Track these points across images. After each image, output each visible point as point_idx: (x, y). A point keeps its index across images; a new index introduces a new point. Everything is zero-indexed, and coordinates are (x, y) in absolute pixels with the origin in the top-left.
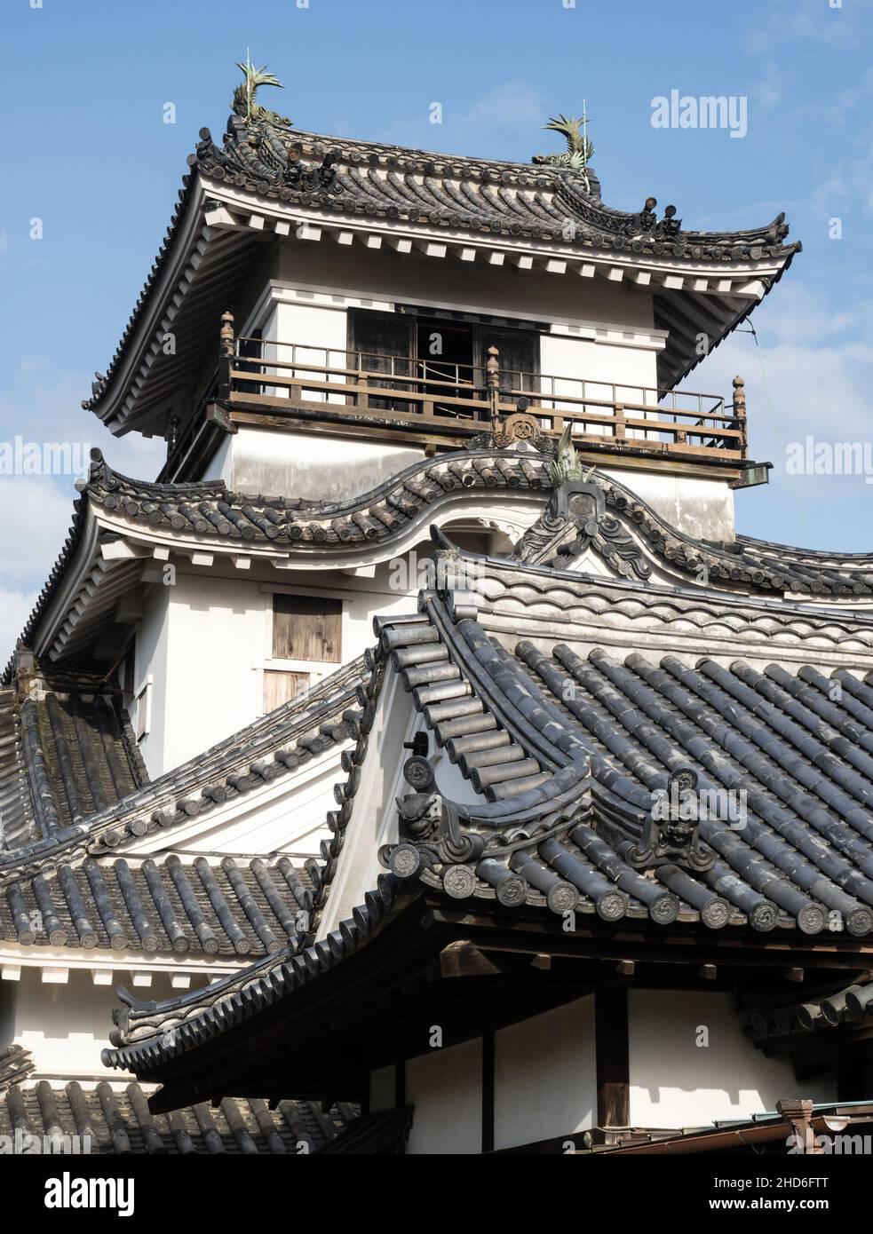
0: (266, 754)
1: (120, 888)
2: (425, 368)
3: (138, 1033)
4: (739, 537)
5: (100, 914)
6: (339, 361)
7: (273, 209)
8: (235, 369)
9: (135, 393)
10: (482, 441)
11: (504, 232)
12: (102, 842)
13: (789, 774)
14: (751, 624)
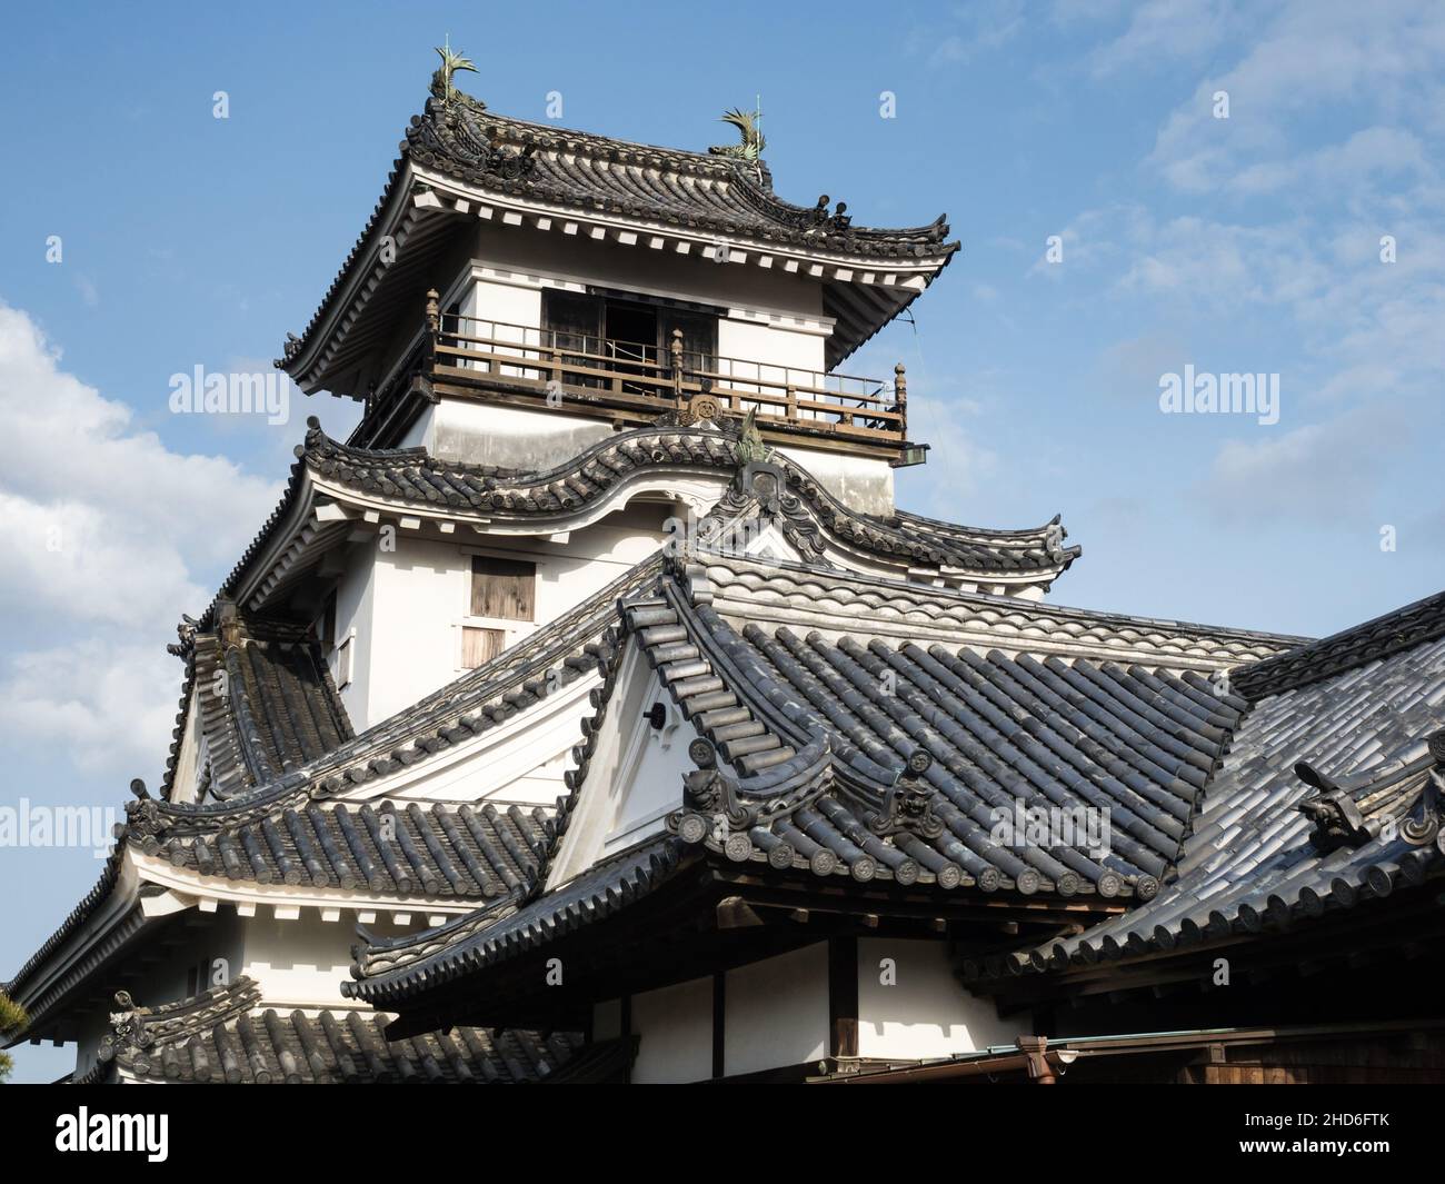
0: (474, 707)
1: (342, 830)
2: (613, 346)
3: (376, 967)
4: (897, 512)
5: (327, 855)
6: (534, 339)
7: (478, 194)
8: (439, 343)
9: (330, 356)
10: (667, 417)
11: (691, 224)
12: (323, 787)
13: (991, 750)
14: (947, 611)
